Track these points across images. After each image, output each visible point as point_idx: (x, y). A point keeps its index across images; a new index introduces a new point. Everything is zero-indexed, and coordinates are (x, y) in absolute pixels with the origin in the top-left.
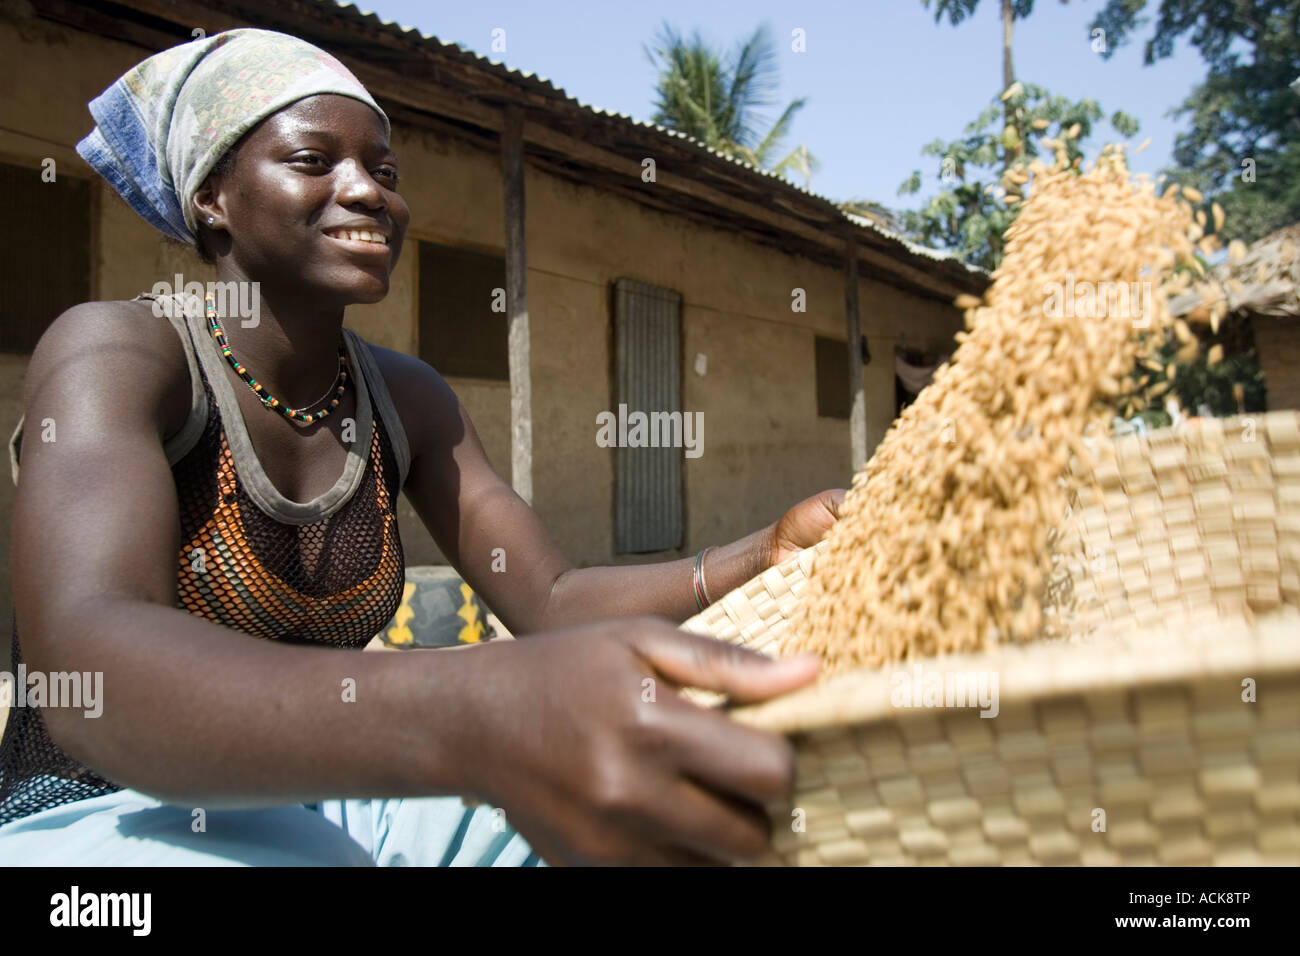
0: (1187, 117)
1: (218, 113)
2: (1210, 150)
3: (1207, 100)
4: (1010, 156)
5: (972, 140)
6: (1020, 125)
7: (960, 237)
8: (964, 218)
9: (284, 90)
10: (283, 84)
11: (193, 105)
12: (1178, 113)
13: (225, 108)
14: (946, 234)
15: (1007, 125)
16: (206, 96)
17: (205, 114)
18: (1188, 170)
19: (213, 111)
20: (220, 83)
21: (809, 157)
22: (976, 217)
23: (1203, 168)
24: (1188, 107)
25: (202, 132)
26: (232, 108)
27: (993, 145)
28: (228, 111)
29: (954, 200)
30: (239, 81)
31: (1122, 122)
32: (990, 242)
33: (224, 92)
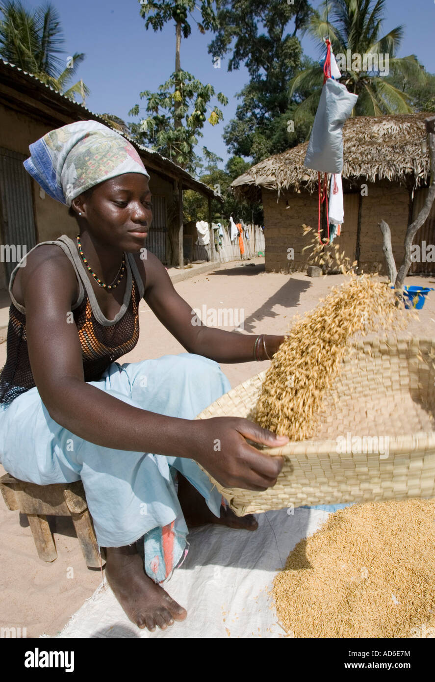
0: (242, 98)
1: (86, 172)
2: (249, 114)
3: (250, 92)
4: (178, 104)
5: (161, 94)
6: (182, 91)
7: (155, 139)
8: (157, 131)
9: (113, 169)
10: (113, 166)
11: (75, 164)
12: (239, 96)
13: (89, 171)
14: (149, 137)
15: (176, 90)
16: (81, 162)
17: (80, 171)
18: (241, 122)
19: (84, 170)
20: (87, 158)
21: (84, 87)
22: (162, 131)
23: (247, 122)
24: (243, 94)
25: (79, 178)
26: (92, 172)
27: (170, 98)
28: (90, 173)
29: (153, 122)
30: (94, 160)
31: (222, 98)
32: (168, 144)
33: (88, 163)
